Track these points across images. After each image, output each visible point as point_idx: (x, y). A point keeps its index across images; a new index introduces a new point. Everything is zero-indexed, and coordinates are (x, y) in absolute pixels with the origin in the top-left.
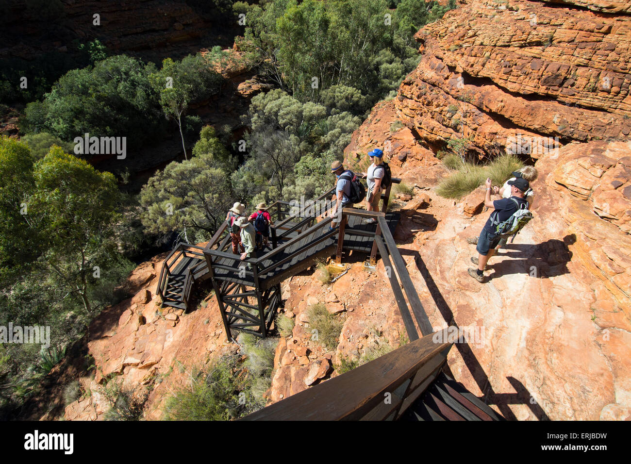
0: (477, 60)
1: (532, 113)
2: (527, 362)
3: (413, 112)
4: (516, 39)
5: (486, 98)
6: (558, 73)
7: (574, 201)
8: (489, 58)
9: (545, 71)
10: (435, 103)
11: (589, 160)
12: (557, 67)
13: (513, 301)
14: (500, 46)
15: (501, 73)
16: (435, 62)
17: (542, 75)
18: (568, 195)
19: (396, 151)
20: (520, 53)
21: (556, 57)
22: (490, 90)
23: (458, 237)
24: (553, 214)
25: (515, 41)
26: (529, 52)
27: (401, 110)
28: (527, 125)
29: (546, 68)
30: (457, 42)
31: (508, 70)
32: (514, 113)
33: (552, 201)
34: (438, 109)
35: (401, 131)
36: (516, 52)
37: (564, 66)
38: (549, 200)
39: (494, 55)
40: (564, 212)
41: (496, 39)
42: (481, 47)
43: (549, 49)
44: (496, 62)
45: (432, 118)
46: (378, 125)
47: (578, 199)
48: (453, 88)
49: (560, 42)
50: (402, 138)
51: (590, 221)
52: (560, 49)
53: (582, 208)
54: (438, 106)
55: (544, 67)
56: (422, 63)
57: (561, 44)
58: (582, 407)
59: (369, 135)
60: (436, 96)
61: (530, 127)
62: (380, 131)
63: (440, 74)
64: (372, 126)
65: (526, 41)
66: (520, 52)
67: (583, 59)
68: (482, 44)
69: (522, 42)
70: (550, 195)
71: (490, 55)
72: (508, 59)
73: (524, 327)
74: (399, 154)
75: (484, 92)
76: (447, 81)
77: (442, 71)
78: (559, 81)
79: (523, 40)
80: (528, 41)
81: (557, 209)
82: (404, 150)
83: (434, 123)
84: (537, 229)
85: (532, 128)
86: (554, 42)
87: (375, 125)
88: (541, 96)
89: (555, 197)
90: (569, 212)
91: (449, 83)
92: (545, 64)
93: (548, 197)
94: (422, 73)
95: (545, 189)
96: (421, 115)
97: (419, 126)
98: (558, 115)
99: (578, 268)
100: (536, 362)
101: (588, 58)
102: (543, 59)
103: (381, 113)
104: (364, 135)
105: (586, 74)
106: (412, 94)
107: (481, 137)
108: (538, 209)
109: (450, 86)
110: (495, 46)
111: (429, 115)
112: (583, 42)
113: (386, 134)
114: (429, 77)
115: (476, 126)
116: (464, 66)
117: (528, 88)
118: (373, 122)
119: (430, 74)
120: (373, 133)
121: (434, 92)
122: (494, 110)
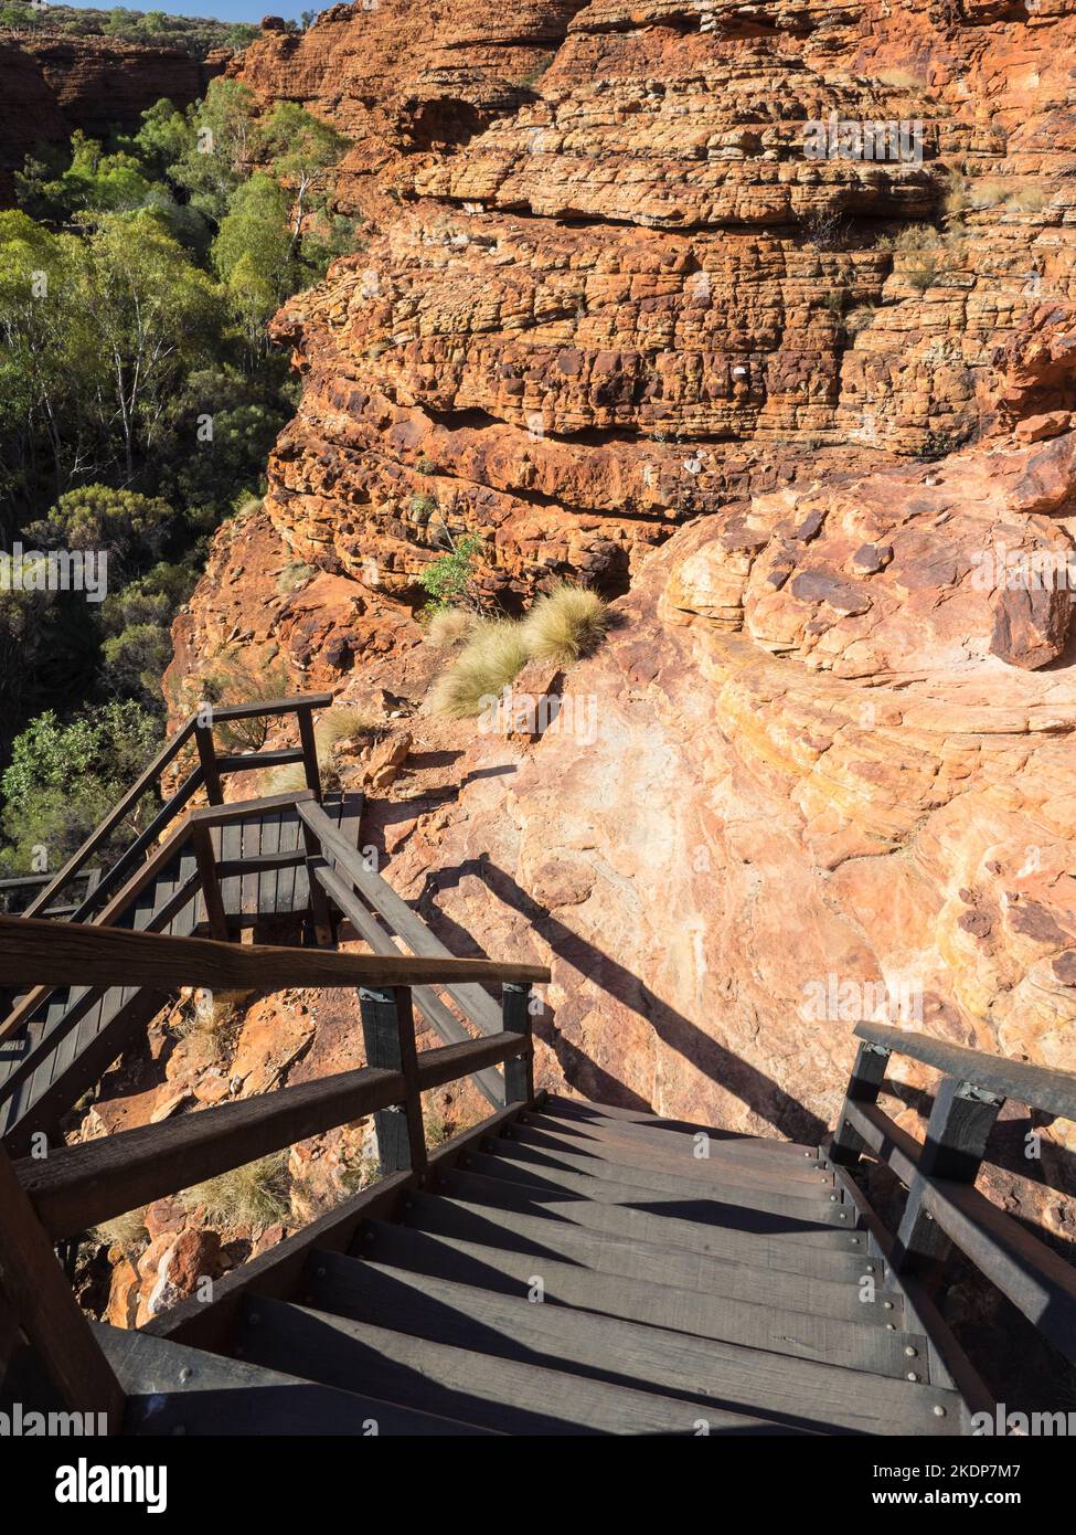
0: (438, 372)
1: (597, 473)
2: (719, 1000)
3: (323, 525)
4: (510, 311)
5: (490, 457)
6: (619, 374)
7: (718, 639)
8: (464, 362)
9: (594, 374)
10: (374, 493)
11: (719, 547)
12: (612, 361)
13: (661, 887)
14: (482, 331)
15: (503, 393)
16: (341, 389)
17: (590, 385)
18: (706, 630)
19: (314, 644)
20: (528, 341)
21: (604, 338)
22: (492, 438)
23: (511, 794)
24: (689, 678)
25: (509, 316)
26: (547, 336)
27: (291, 528)
28: (597, 504)
29: (592, 366)
30: (378, 333)
31: (515, 382)
32: (560, 480)
33: (680, 651)
34: (387, 507)
35: (312, 586)
36: (519, 340)
37: (626, 356)
38: (674, 652)
39: (473, 353)
40: (707, 668)
41: (466, 316)
42: (438, 337)
43: (584, 324)
44: (483, 370)
45: (379, 532)
46: (242, 583)
47: (725, 633)
48: (407, 447)
49: (602, 305)
50: (318, 603)
51: (753, 668)
52: (606, 319)
53: (733, 647)
54: (384, 499)
55: (587, 366)
56: (307, 397)
57: (606, 308)
58: (840, 1037)
59: (224, 619)
60: (370, 474)
61: (603, 506)
62: (254, 598)
63: (363, 417)
64: (226, 591)
65: (532, 311)
66: (527, 338)
67: (659, 336)
68: (436, 331)
69: (527, 315)
70: (672, 640)
71: (466, 352)
72: (506, 359)
73: (695, 932)
74: (326, 649)
75: (479, 444)
76: (387, 433)
77: (366, 409)
78: (628, 390)
79: (525, 311)
80: (536, 311)
81: (693, 666)
82: (335, 634)
83: (389, 543)
84: (667, 720)
85: (610, 507)
86: (591, 306)
87: (235, 587)
88: (601, 430)
89: (683, 642)
90: (714, 662)
91: (392, 438)
92: (587, 358)
93: (671, 645)
94: (317, 421)
95: (661, 629)
96: (350, 530)
97: (354, 560)
98: (649, 468)
99: (758, 771)
100: (734, 990)
101: (667, 330)
102: (580, 347)
103: (239, 551)
104: (208, 621)
105: (675, 366)
106: (307, 480)
107: (510, 552)
108: (659, 677)
109: (397, 443)
110: (469, 332)
111: (371, 527)
112: (647, 297)
113: (272, 604)
114: (338, 428)
115: (490, 528)
116: (413, 387)
117: (569, 418)
118: (225, 581)
119: (338, 421)
120: (234, 611)
121: (364, 466)
122: (516, 483)
